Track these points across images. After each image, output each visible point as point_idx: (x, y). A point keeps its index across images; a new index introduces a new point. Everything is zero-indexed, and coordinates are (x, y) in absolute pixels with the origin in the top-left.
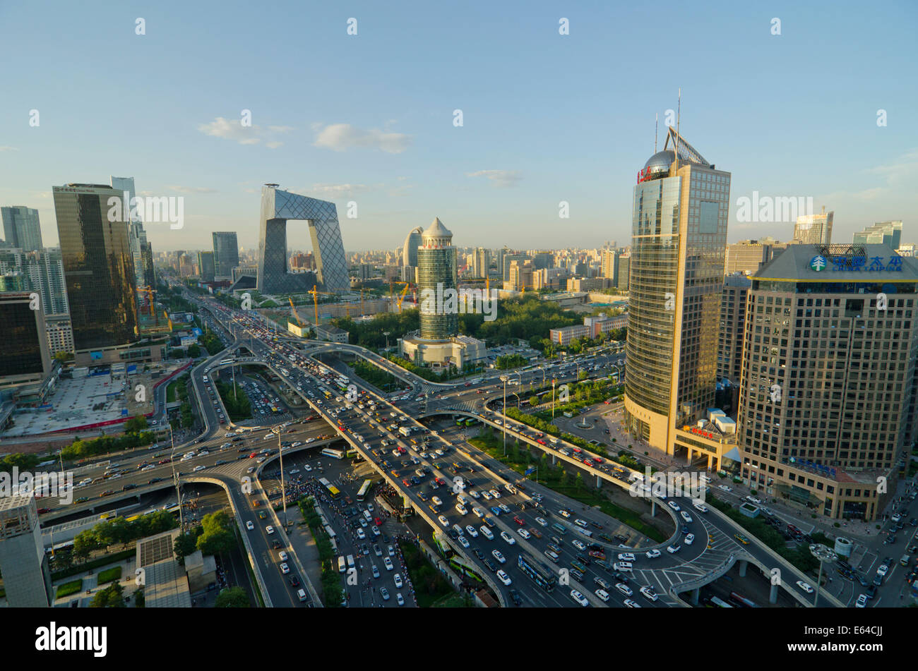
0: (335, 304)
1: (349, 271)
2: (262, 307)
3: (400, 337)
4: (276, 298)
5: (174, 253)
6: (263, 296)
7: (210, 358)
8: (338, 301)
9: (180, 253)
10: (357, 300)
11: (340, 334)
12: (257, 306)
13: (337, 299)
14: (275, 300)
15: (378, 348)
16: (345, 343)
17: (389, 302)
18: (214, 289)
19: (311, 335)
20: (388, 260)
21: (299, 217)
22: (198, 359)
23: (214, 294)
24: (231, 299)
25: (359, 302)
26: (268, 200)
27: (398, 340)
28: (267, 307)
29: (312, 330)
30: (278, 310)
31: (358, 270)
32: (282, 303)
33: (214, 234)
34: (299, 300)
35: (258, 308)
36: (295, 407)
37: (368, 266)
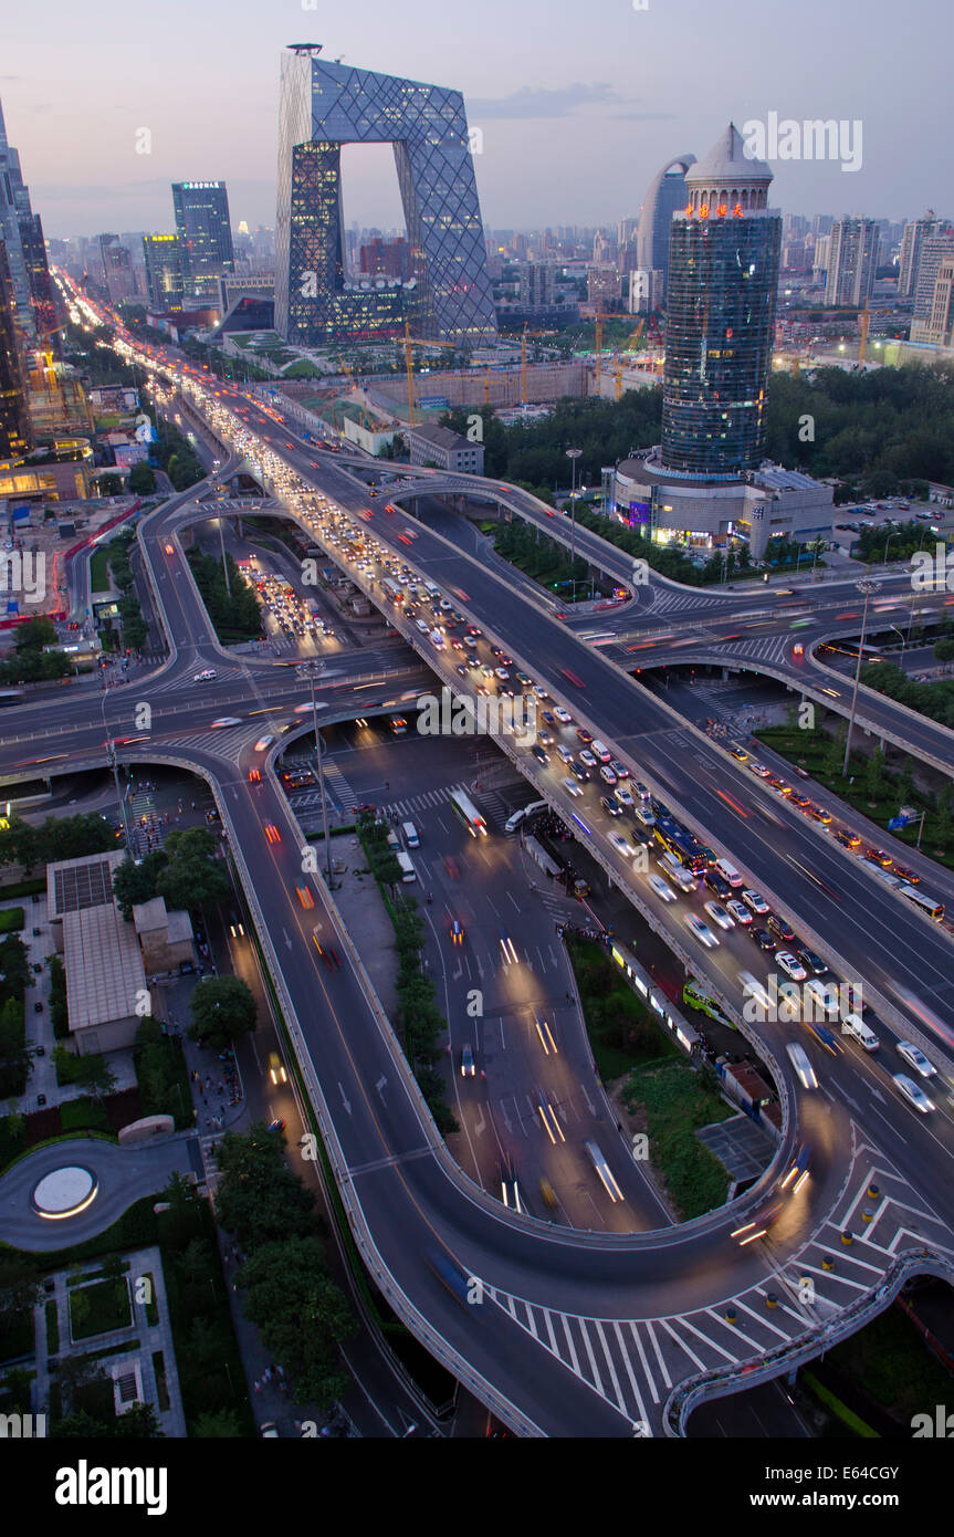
0: (457, 372)
1: (495, 283)
2: (286, 377)
3: (611, 463)
4: (319, 354)
5: (94, 240)
6: (290, 348)
7: (175, 495)
8: (464, 364)
9: (106, 239)
10: (512, 362)
11: (463, 451)
12: (275, 374)
13: (462, 360)
14: (315, 360)
15: (553, 490)
16: (474, 473)
17: (590, 368)
18: (181, 332)
19: (396, 451)
20: (597, 253)
21: (373, 135)
22: (153, 499)
23: (181, 344)
24: (218, 355)
25: (516, 367)
26: (296, 91)
27: (603, 470)
28: (299, 377)
29: (398, 441)
30: (323, 384)
31: (518, 280)
32: (331, 368)
33: (177, 188)
34: (371, 360)
35: (278, 378)
36: (355, 620)
37: (543, 269)
